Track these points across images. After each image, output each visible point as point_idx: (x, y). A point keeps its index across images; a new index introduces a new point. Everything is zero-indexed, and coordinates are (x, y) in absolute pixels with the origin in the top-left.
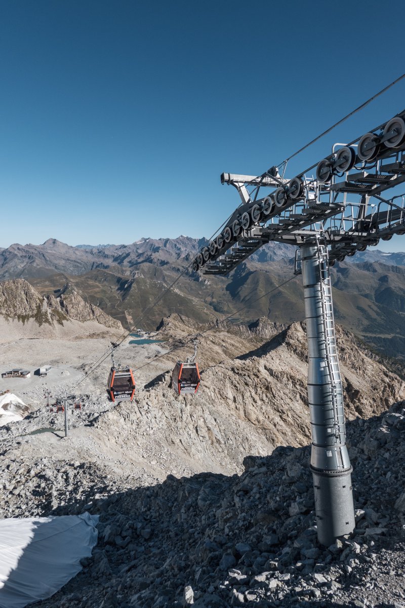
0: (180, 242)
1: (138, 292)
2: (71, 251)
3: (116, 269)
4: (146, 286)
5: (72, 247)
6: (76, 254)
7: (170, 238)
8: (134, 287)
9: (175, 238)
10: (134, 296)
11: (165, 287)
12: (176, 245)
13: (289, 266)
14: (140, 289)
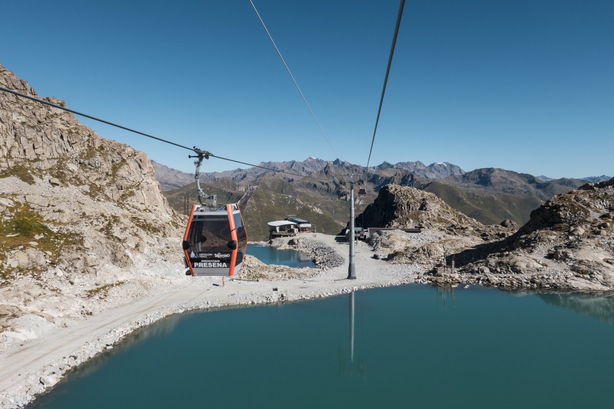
0: (308, 165)
1: (258, 211)
2: (172, 174)
3: (226, 182)
4: (271, 202)
5: (172, 170)
6: (177, 177)
7: (296, 161)
8: (251, 203)
9: (302, 161)
10: (250, 217)
11: (299, 204)
12: (303, 168)
13: (463, 184)
14: (260, 207)
